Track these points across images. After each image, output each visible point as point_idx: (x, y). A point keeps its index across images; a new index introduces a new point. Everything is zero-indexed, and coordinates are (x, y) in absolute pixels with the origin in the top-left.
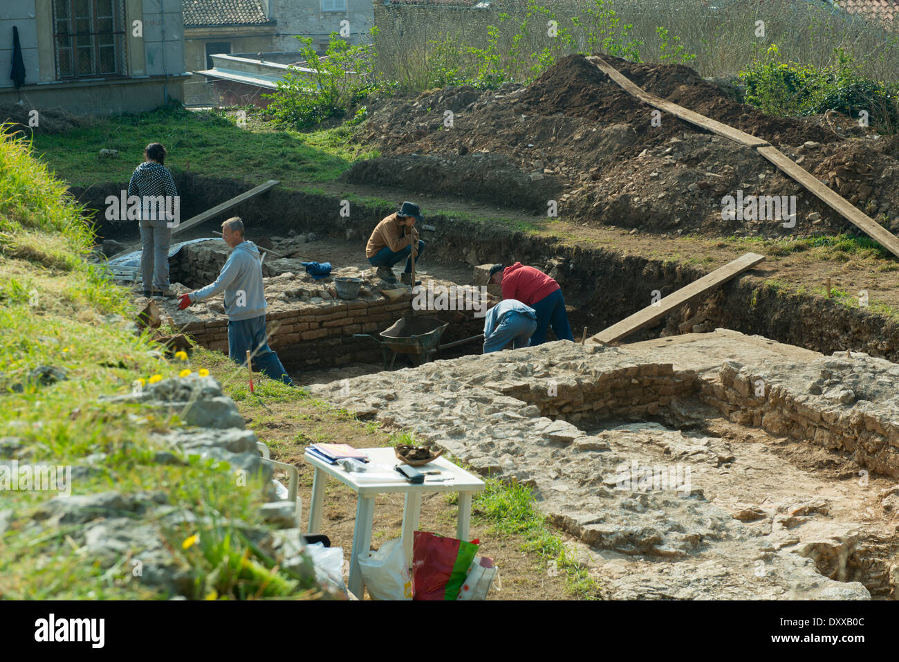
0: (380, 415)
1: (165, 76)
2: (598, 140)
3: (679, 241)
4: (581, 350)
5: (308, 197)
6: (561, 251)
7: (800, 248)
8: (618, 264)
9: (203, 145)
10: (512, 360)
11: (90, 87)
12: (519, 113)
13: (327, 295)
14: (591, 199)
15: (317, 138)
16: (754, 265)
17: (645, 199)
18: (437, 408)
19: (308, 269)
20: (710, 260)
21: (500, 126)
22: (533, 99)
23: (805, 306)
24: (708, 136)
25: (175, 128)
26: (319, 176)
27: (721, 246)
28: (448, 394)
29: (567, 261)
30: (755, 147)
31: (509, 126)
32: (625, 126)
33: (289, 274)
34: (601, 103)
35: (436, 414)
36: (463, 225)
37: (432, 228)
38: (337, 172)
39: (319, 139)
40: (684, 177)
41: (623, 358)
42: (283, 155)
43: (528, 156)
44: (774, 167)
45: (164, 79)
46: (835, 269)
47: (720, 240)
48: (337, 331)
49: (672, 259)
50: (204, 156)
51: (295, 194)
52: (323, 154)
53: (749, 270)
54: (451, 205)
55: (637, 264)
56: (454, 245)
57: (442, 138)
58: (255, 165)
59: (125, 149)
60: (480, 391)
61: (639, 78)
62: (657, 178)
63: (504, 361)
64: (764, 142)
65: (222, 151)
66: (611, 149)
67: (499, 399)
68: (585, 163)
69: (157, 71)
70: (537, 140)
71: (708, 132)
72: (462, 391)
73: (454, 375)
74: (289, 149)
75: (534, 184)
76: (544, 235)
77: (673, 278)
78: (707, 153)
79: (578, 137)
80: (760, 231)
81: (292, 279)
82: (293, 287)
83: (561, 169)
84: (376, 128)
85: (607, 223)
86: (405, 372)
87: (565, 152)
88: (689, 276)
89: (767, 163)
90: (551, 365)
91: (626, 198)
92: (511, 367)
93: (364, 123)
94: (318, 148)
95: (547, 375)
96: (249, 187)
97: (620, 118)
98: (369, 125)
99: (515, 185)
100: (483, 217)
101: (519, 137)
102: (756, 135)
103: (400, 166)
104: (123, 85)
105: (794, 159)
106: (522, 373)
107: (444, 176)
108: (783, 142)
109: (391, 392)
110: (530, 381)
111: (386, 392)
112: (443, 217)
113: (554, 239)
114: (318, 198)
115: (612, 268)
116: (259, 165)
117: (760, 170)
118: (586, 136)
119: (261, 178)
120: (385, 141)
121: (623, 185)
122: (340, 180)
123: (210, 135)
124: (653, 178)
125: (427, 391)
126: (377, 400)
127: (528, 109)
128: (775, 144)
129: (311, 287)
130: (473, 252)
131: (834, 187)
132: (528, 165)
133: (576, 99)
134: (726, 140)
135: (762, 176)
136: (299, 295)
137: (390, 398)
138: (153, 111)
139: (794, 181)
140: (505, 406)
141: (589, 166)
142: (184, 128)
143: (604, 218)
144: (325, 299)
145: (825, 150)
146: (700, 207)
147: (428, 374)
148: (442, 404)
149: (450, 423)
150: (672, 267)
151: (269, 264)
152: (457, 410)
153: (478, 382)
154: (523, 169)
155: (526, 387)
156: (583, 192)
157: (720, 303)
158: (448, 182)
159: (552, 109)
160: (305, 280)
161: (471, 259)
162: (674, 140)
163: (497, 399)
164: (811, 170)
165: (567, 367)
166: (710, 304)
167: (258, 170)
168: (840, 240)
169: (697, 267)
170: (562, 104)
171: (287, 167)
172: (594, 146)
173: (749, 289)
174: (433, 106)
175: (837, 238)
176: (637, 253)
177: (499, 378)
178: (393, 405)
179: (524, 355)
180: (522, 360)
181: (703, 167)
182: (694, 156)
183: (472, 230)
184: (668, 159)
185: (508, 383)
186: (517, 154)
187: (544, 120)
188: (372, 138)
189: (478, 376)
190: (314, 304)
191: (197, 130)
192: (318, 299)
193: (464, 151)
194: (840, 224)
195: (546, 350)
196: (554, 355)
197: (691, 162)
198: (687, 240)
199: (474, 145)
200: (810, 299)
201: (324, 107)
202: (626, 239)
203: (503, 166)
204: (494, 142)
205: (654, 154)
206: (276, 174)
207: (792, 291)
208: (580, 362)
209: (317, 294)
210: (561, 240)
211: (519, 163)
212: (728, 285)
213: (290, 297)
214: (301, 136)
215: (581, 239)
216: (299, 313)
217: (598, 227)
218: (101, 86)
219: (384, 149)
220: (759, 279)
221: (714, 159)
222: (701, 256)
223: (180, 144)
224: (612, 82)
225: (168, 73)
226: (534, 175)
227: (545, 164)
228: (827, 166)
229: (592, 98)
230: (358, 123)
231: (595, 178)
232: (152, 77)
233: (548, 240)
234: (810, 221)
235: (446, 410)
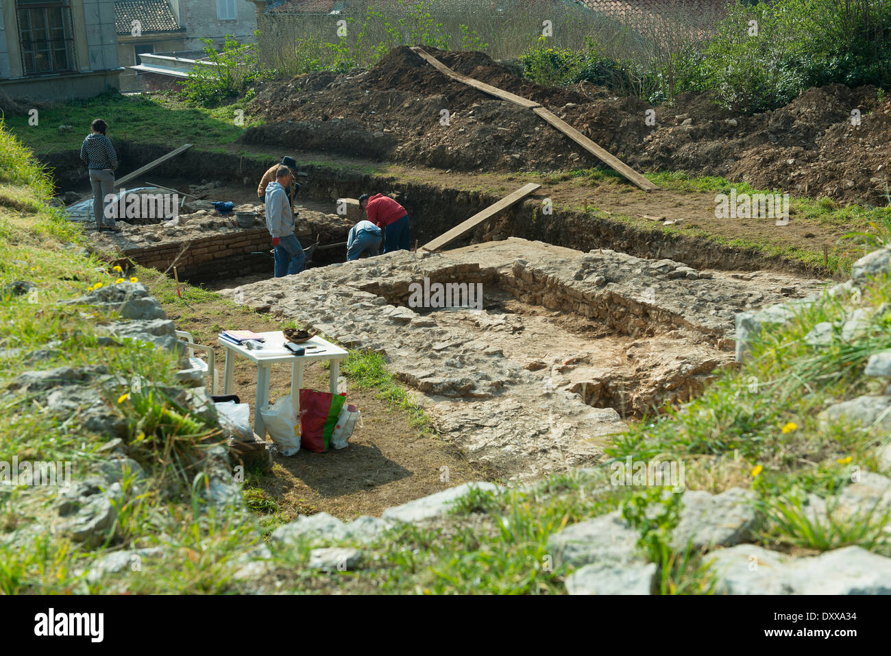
0: (273, 309)
1: (105, 71)
2: (421, 107)
3: (480, 177)
4: (414, 256)
5: (214, 156)
6: (398, 187)
7: (565, 179)
8: (439, 195)
9: (135, 120)
10: (366, 266)
11: (49, 80)
12: (364, 89)
13: (231, 225)
14: (418, 149)
15: (219, 113)
16: (533, 191)
17: (456, 148)
18: (313, 302)
19: (216, 206)
20: (503, 189)
21: (350, 99)
22: (373, 79)
23: (570, 219)
24: (499, 102)
25: (114, 109)
26: (221, 140)
27: (510, 179)
28: (321, 292)
29: (402, 194)
30: (531, 108)
31: (357, 99)
32: (440, 96)
33: (202, 211)
34: (422, 81)
35: (313, 306)
36: (327, 172)
37: (304, 174)
38: (235, 136)
39: (220, 113)
40: (483, 131)
41: (444, 261)
42: (195, 125)
43: (372, 120)
44: (545, 122)
45: (104, 73)
46: (590, 192)
47: (510, 175)
48: (241, 250)
49: (476, 190)
50: (137, 128)
51: (205, 153)
52: (224, 124)
53: (531, 195)
54: (318, 157)
55: (452, 194)
56: (321, 186)
57: (310, 109)
58: (175, 134)
59: (78, 125)
60: (344, 288)
61: (448, 62)
62: (464, 133)
63: (360, 267)
64: (538, 104)
65: (150, 124)
66: (430, 113)
67: (357, 294)
68: (413, 123)
69: (99, 67)
70: (378, 108)
71: (499, 98)
72: (331, 289)
73: (324, 278)
74: (199, 121)
75: (377, 140)
76: (385, 176)
77: (479, 202)
78: (498, 114)
79: (407, 105)
80: (537, 168)
81: (205, 214)
82: (206, 220)
83: (396, 128)
84: (262, 104)
85: (430, 166)
86: (289, 277)
87: (398, 116)
88: (489, 201)
89: (540, 119)
90: (394, 268)
91: (443, 148)
92: (365, 270)
93: (253, 100)
94: (220, 120)
95: (391, 275)
96: (171, 149)
97: (436, 91)
98: (257, 101)
99: (362, 141)
100: (341, 165)
101: (365, 107)
102: (532, 100)
103: (280, 130)
104: (74, 78)
105: (559, 116)
106: (373, 274)
107: (312, 137)
108: (551, 104)
109: (280, 292)
110: (378, 280)
111: (276, 292)
112: (312, 166)
113: (393, 179)
114: (222, 156)
115: (434, 197)
116: (177, 133)
117: (536, 124)
118: (412, 105)
119: (179, 143)
120: (269, 113)
121: (440, 138)
122: (237, 142)
123: (140, 113)
124: (461, 133)
125: (305, 290)
126: (270, 298)
127: (370, 87)
128: (546, 106)
129: (219, 220)
130: (335, 190)
131: (588, 135)
132: (372, 127)
133: (405, 78)
134: (511, 104)
135: (537, 129)
136: (211, 226)
137: (280, 297)
138: (98, 97)
139: (560, 132)
140: (362, 298)
141: (415, 126)
142: (121, 108)
143: (427, 162)
144: (230, 228)
145: (580, 109)
146: (495, 152)
147: (306, 278)
148: (317, 299)
149: (323, 312)
150: (476, 195)
151: (188, 204)
152: (328, 303)
153: (342, 282)
154: (369, 130)
155: (376, 284)
156: (412, 145)
157: (511, 219)
158: (316, 141)
159: (388, 86)
160: (215, 215)
161: (334, 195)
162: (475, 105)
163: (355, 294)
164: (571, 124)
165: (404, 269)
166: (504, 220)
167: (177, 137)
168: (593, 172)
169: (494, 195)
170: (394, 82)
171: (198, 134)
172: (418, 111)
173: (530, 208)
174: (302, 86)
175: (591, 171)
176: (451, 187)
177: (357, 278)
178: (282, 301)
179: (374, 262)
180: (372, 265)
181: (496, 124)
182: (489, 116)
183: (334, 174)
184: (471, 119)
185: (364, 282)
186: (364, 119)
187: (382, 94)
188: (259, 111)
189: (341, 278)
190: (222, 232)
191: (131, 109)
192: (224, 228)
193: (326, 118)
194: (593, 160)
195: (390, 257)
196: (396, 261)
197: (488, 120)
198: (487, 176)
199: (333, 113)
200: (573, 214)
201: (224, 90)
202: (444, 177)
203: (354, 128)
204: (346, 111)
205: (461, 116)
206: (190, 139)
207: (561, 209)
208: (414, 265)
209: (224, 224)
210: (398, 179)
211: (366, 126)
212: (517, 206)
213: (204, 227)
214: (207, 111)
215: (411, 178)
216: (211, 239)
217: (424, 169)
218: (57, 79)
219: (268, 119)
220: (537, 201)
221: (503, 118)
222: (497, 187)
223: (119, 120)
224: (430, 65)
225: (107, 67)
226: (377, 134)
227: (384, 126)
228: (582, 120)
229: (416, 77)
230: (248, 101)
231: (420, 134)
232: (95, 72)
233: (388, 180)
234: (572, 159)
235: (320, 303)
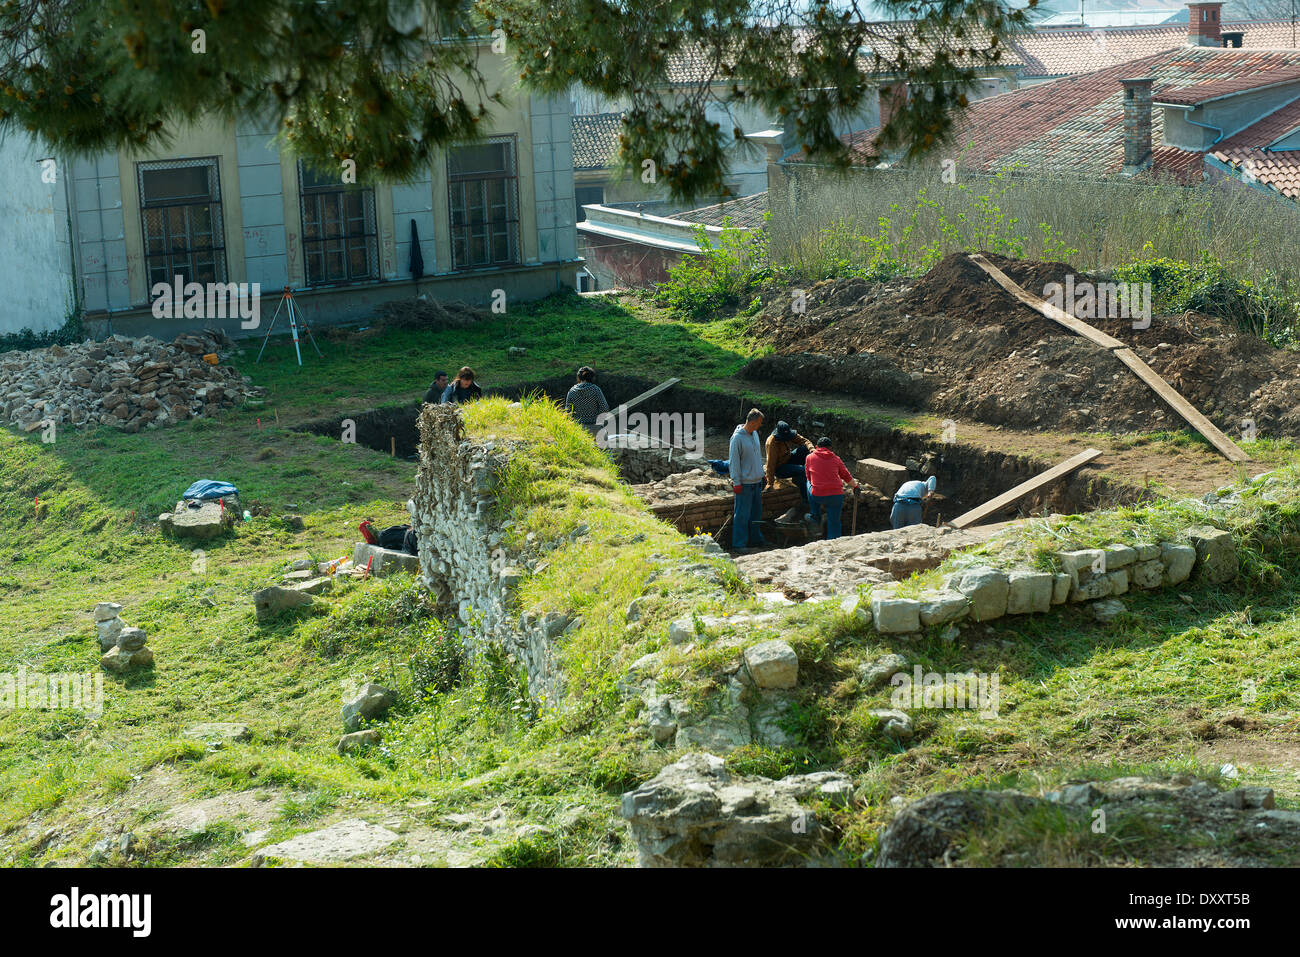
0: (775, 580)
1: (557, 263)
2: (975, 341)
3: (1037, 437)
4: (933, 532)
5: (708, 395)
6: (934, 446)
7: (1141, 443)
8: (981, 459)
9: (603, 339)
10: (879, 540)
11: (484, 277)
12: (903, 313)
13: (730, 488)
14: (964, 398)
15: (713, 330)
16: (1092, 459)
17: (1009, 399)
18: (817, 575)
19: (714, 465)
20: (1058, 455)
21: (885, 326)
22: (916, 300)
24: (1070, 339)
25: (572, 319)
26: (718, 372)
27: (1073, 442)
28: (826, 565)
29: (939, 456)
30: (1112, 349)
31: (894, 326)
32: (998, 328)
33: (698, 471)
34: (979, 304)
35: (816, 579)
36: (850, 423)
37: (820, 424)
38: (731, 370)
39: (713, 332)
40: (1045, 378)
41: (965, 538)
42: (682, 350)
43: (911, 355)
44: (1128, 369)
45: (557, 265)
46: (1164, 461)
47: (1073, 436)
49: (1026, 454)
50: (608, 352)
51: (695, 391)
52: (719, 348)
53: (1089, 464)
54: (839, 402)
55: (997, 458)
56: (841, 440)
57: (832, 336)
58: (656, 362)
59: (531, 346)
60: (850, 563)
61: (1018, 276)
62: (1022, 379)
63: (872, 541)
64: (1122, 344)
65: (622, 347)
66: (985, 350)
67: (864, 569)
68: (961, 362)
69: (550, 257)
70: (920, 340)
71: (1075, 334)
72: (837, 563)
73: (831, 552)
74: (686, 343)
75: (914, 383)
76: (920, 431)
77: (1026, 469)
78: (1069, 355)
79: (956, 338)
80: (1110, 427)
81: (700, 474)
82: (702, 481)
83: (940, 368)
84: (771, 321)
85: (977, 420)
87: (944, 352)
88: (1039, 469)
89: (1121, 364)
90: (909, 544)
91: (994, 398)
92: (876, 545)
93: (758, 314)
94: (713, 342)
95: (904, 551)
96: (653, 384)
97: (995, 320)
98: (764, 317)
99: (896, 384)
100: (867, 414)
101: (903, 337)
102: (1117, 337)
103: (794, 364)
104: (517, 273)
105: (1146, 360)
106: (885, 549)
107: (833, 375)
108: (1140, 344)
109: (783, 564)
110: (891, 556)
111: (779, 564)
112: (831, 415)
113: (928, 436)
114: (718, 396)
115: (976, 461)
116: (659, 361)
117: (1115, 371)
118: (963, 337)
119: (663, 376)
120: (779, 335)
121: (992, 385)
122: (737, 377)
123: (608, 328)
124: (1018, 379)
125: (810, 563)
126: (772, 570)
127: (912, 309)
128: (1132, 346)
129: (717, 482)
130: (858, 446)
131: (1178, 388)
132: (910, 365)
133: (957, 300)
134: (1088, 342)
135: (1116, 377)
136: (708, 488)
137: (782, 569)
138: (548, 298)
139: (1143, 382)
140: (867, 574)
141: (965, 366)
142: (581, 319)
143: (974, 415)
144: (729, 492)
145: (1175, 351)
146: (1058, 406)
147: (812, 551)
148: (821, 572)
149: (826, 586)
150: (1025, 460)
151: (676, 459)
152: (832, 576)
153: (850, 556)
154: (905, 369)
155: (886, 560)
156: (957, 391)
157: (1063, 492)
158: (837, 380)
159: (935, 309)
160: (712, 475)
161: (856, 453)
162: (1041, 342)
163: (862, 569)
164: (1160, 372)
165: (920, 545)
166: (1055, 493)
167: (659, 366)
168: (1176, 435)
169: (1046, 461)
170: (944, 305)
171: (686, 364)
172: (970, 347)
173: (1086, 479)
174: (825, 298)
175: (1175, 434)
176: (997, 450)
177: (867, 553)
178: (783, 573)
179: (888, 536)
180: (885, 540)
181: (1064, 369)
182: (1057, 357)
183: (857, 426)
184: (1034, 361)
185: (873, 557)
186: (900, 354)
187: (926, 321)
188: (767, 332)
189: (849, 552)
190: (720, 496)
191: (596, 321)
192: (723, 492)
193: (852, 351)
194: (1179, 422)
195: (906, 532)
196: (912, 536)
197: (1054, 363)
198: (1045, 436)
199: (861, 344)
200: (1132, 489)
201: (719, 296)
202: (991, 436)
203: (887, 366)
204: (880, 342)
205: (1022, 356)
206: (677, 372)
207: (1119, 482)
208: (931, 541)
209: (722, 487)
210: (934, 437)
211: (902, 363)
212: (1070, 476)
213: (700, 490)
214: (697, 327)
216: (708, 504)
217: (969, 424)
218: (496, 275)
219: (777, 344)
220: (1096, 471)
221: (1074, 361)
222: (1053, 451)
223: (582, 340)
224: (993, 281)
225: (562, 257)
226: (916, 374)
227: (926, 364)
228: (1174, 367)
229: (972, 298)
230: (752, 314)
231: (969, 377)
232: (545, 264)
233: (922, 437)
234: (1155, 418)
235: (824, 576)
